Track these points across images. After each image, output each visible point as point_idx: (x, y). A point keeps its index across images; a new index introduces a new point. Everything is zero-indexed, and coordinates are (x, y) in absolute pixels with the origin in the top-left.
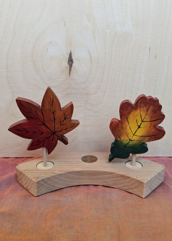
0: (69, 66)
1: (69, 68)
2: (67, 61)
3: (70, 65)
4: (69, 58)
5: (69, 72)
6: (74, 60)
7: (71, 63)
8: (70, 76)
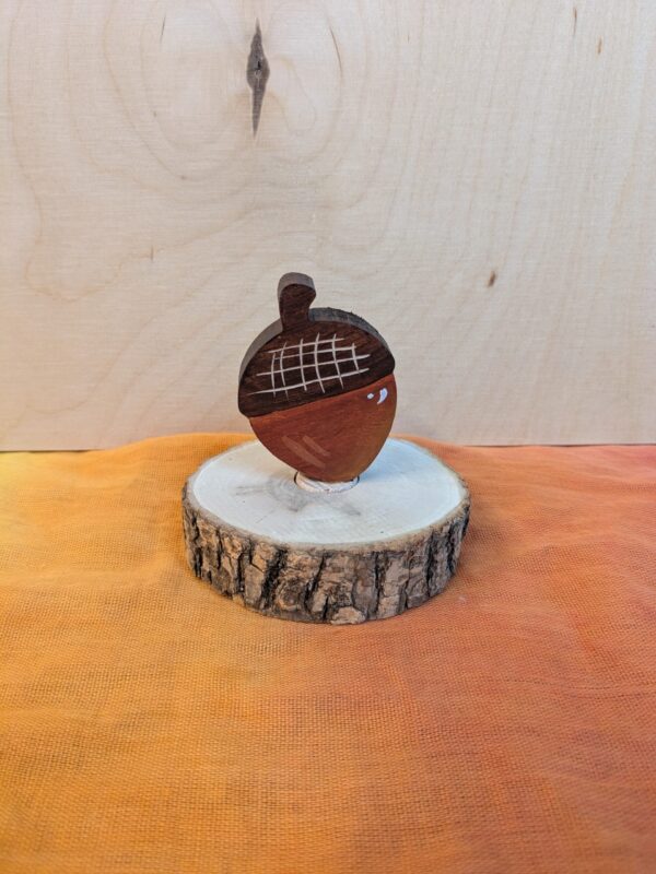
0: (251, 91)
1: (251, 99)
2: (245, 68)
3: (255, 88)
4: (251, 56)
5: (251, 115)
6: (272, 66)
7: (258, 76)
8: (258, 132)
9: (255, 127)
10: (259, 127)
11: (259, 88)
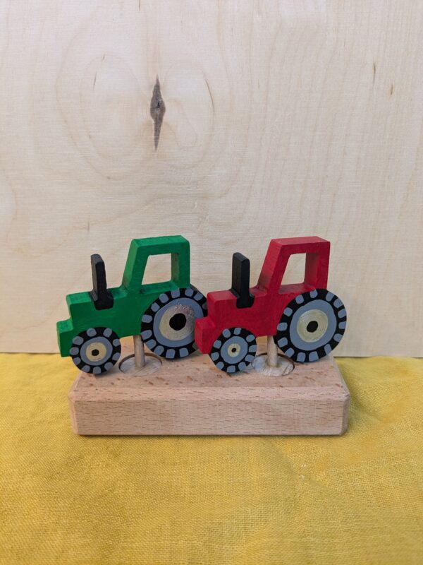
0: (153, 122)
1: (153, 127)
2: (149, 107)
4: (153, 99)
5: (153, 137)
6: (167, 105)
7: (158, 112)
8: (158, 148)
9: (156, 145)
10: (158, 146)
11: (158, 120)
